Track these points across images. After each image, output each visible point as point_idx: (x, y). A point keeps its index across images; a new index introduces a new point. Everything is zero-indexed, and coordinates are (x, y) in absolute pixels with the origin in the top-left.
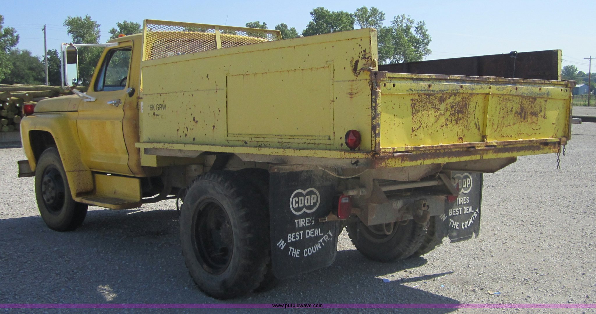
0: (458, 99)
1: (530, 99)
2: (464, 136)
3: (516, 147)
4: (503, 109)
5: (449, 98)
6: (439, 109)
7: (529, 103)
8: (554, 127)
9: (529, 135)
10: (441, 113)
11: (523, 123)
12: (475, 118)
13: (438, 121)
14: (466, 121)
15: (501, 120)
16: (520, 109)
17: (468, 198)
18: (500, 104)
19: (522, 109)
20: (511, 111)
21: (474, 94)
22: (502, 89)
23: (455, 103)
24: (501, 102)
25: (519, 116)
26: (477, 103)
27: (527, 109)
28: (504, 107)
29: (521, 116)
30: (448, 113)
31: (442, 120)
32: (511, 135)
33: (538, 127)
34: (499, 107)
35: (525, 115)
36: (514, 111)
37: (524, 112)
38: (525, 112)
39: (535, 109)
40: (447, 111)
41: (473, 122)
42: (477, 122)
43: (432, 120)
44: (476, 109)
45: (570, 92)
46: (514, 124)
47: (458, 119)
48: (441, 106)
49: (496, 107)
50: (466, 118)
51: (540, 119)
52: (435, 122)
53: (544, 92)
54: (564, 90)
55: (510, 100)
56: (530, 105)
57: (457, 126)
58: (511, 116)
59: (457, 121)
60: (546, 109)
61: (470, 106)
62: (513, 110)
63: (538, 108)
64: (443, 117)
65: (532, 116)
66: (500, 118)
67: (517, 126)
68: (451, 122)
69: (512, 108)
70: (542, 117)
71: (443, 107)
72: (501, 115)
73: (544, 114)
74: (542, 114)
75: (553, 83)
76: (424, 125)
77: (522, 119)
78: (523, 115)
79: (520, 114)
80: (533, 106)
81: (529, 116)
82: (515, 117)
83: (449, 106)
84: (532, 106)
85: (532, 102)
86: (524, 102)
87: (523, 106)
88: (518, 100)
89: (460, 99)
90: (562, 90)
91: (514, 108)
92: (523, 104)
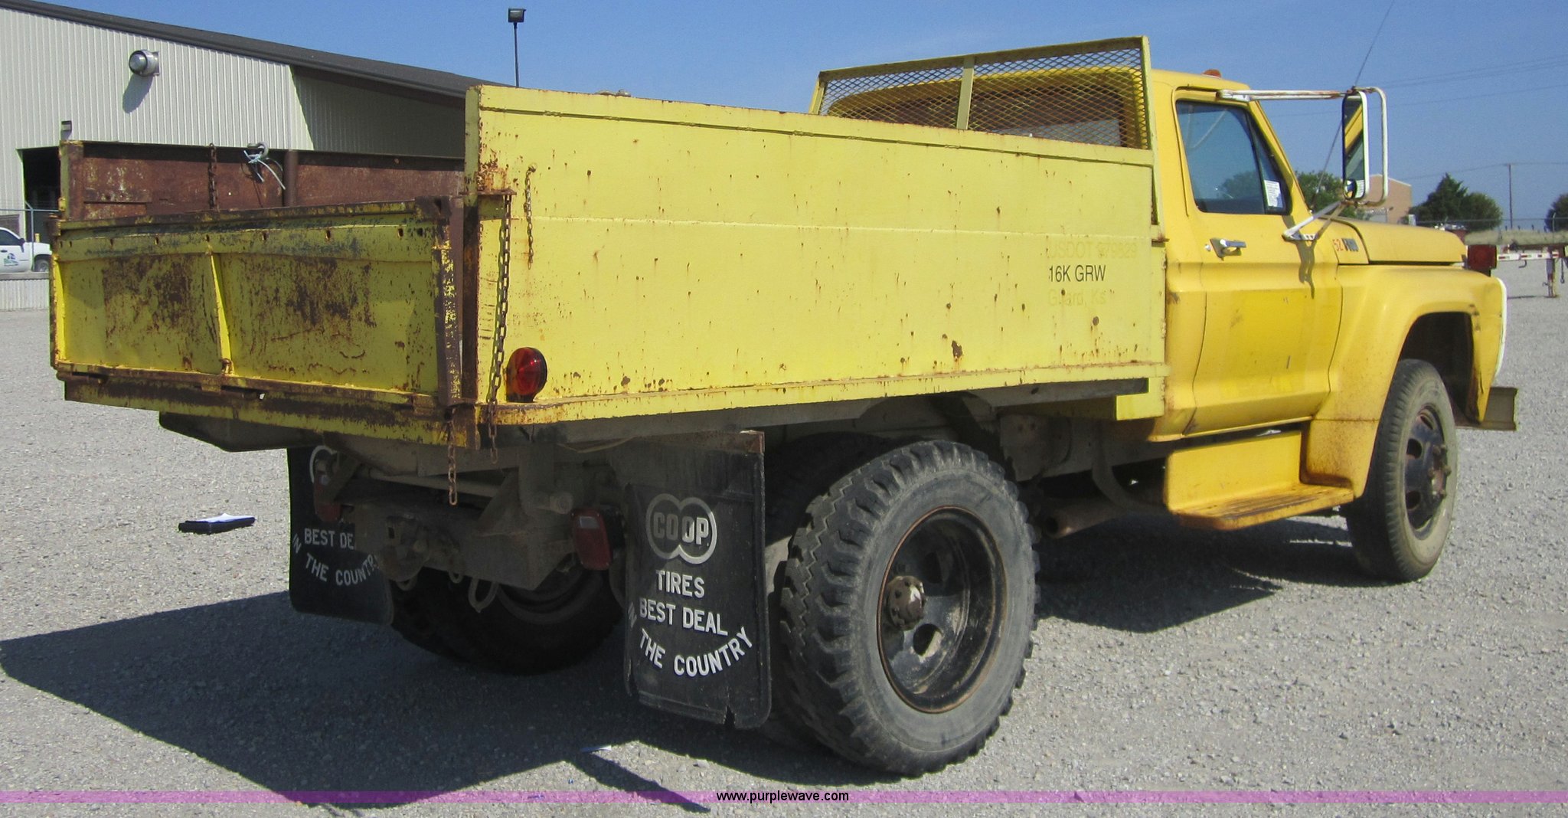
0: (167, 268)
1: (319, 266)
2: (192, 355)
3: (320, 405)
4: (257, 294)
5: (151, 267)
6: (136, 291)
7: (316, 275)
8: (405, 355)
9: (339, 374)
10: (140, 299)
11: (312, 334)
12: (205, 314)
13: (140, 316)
14: (189, 320)
15: (256, 323)
16: (296, 294)
17: (700, 579)
18: (248, 278)
19: (302, 293)
20: (276, 298)
21: (194, 254)
22: (231, 240)
23: (163, 278)
24: (249, 275)
25: (299, 313)
26: (203, 276)
27: (314, 293)
28: (259, 288)
29: (303, 314)
30: (155, 301)
31: (147, 316)
32: (290, 366)
33: (357, 352)
34: (247, 287)
35: (313, 310)
36: (284, 300)
37: (307, 303)
38: (312, 303)
39: (336, 294)
40: (150, 296)
41: (204, 324)
42: (211, 326)
43: (130, 314)
44: (203, 291)
45: (433, 236)
46: (291, 336)
47: (173, 314)
48: (141, 284)
49: (241, 287)
50: (189, 313)
51: (358, 327)
52: (135, 319)
53: (341, 240)
54: (409, 231)
55: (268, 270)
56: (322, 283)
57: (175, 331)
58: (279, 313)
59: (174, 317)
60: (370, 296)
61: (192, 285)
62: (279, 295)
63: (344, 290)
64: (146, 308)
65: (333, 315)
66: (254, 317)
67: (298, 342)
68: (163, 319)
69: (277, 291)
70: (360, 319)
71: (143, 286)
72: (256, 310)
73: (367, 311)
74: (359, 309)
75: (366, 210)
76: (119, 325)
77: (308, 322)
78: (308, 310)
79: (300, 307)
80: (329, 284)
81: (325, 316)
82: (289, 315)
83: (151, 284)
84: (325, 286)
85: (325, 273)
86: (304, 272)
87: (302, 284)
88: (288, 267)
89: (169, 267)
90: (401, 232)
91: (281, 290)
92: (302, 280)
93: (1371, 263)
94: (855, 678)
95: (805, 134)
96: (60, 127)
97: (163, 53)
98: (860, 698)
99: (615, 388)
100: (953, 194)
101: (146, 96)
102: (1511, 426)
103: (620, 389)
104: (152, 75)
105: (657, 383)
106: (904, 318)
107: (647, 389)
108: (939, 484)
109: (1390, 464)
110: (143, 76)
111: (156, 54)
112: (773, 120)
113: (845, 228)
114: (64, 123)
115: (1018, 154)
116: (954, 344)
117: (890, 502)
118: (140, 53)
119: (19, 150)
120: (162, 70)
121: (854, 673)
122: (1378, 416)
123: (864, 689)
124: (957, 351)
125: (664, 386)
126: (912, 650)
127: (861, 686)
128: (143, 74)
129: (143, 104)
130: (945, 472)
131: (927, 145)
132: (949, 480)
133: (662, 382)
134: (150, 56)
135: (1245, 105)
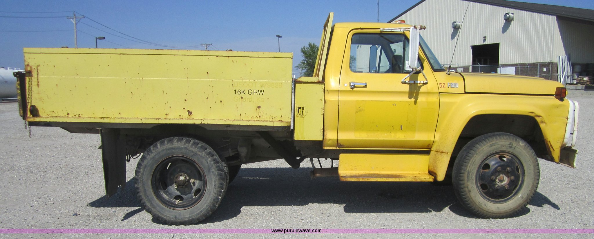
93: (466, 93)
94: (141, 194)
95: (125, 54)
96: (483, 39)
97: (515, 13)
98: (143, 200)
99: (65, 115)
100: (186, 69)
101: (509, 28)
102: (571, 164)
103: (67, 116)
104: (511, 21)
105: (78, 115)
106: (167, 103)
107: (75, 116)
108: (173, 148)
109: (462, 171)
110: (508, 21)
111: (513, 14)
112: (113, 51)
113: (142, 78)
114: (484, 37)
115: (217, 56)
116: (188, 111)
117: (154, 151)
118: (507, 14)
119: (471, 46)
120: (514, 19)
121: (141, 193)
122: (451, 151)
123: (144, 198)
124: (190, 113)
125: (80, 116)
126: (193, 194)
127: (143, 197)
128: (508, 20)
129: (508, 30)
130: (177, 146)
131: (175, 55)
132: (178, 148)
133: (79, 115)
134: (511, 15)
135: (402, 33)
